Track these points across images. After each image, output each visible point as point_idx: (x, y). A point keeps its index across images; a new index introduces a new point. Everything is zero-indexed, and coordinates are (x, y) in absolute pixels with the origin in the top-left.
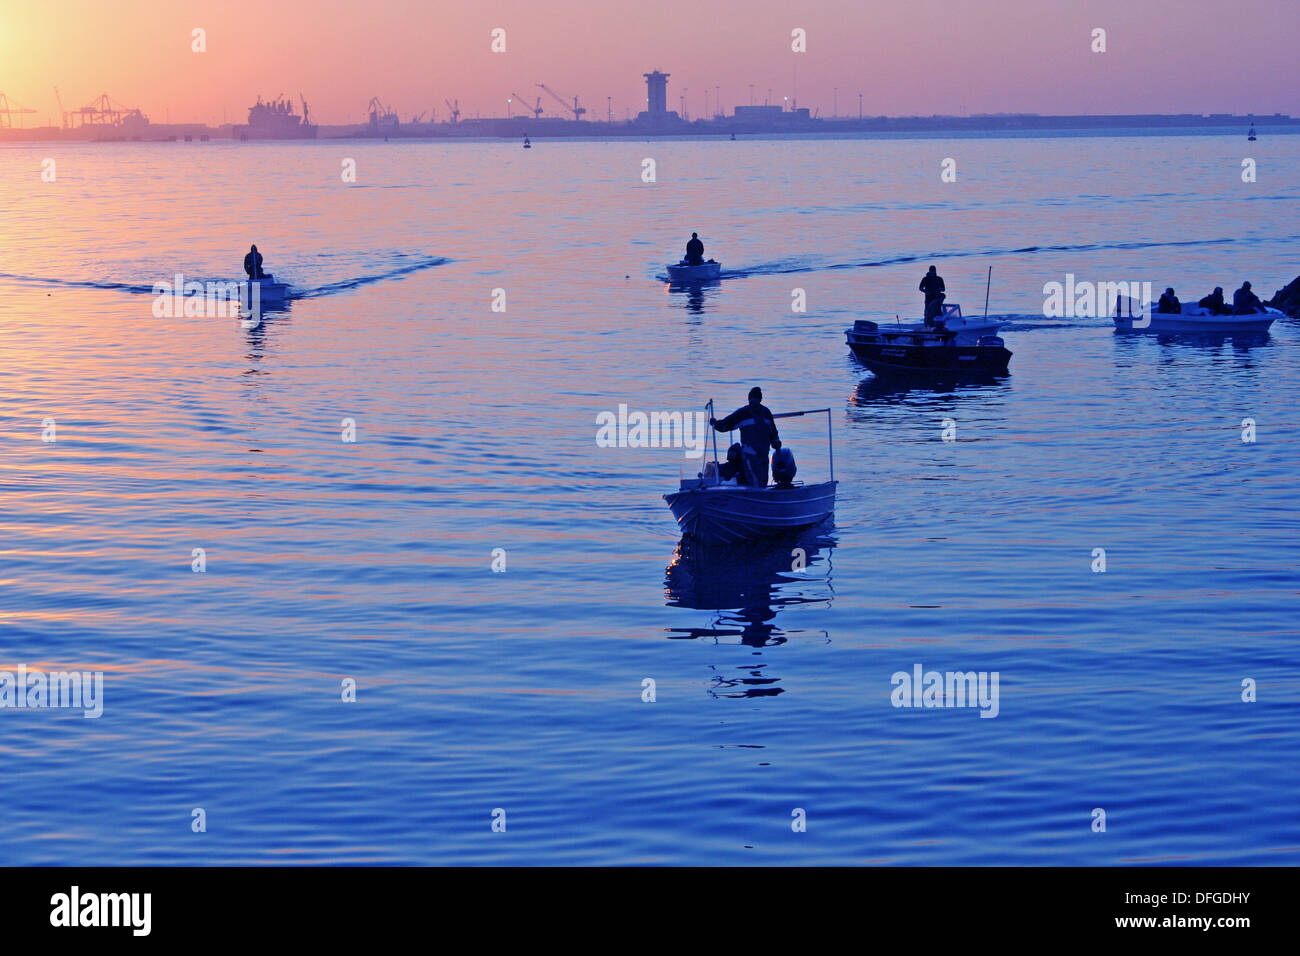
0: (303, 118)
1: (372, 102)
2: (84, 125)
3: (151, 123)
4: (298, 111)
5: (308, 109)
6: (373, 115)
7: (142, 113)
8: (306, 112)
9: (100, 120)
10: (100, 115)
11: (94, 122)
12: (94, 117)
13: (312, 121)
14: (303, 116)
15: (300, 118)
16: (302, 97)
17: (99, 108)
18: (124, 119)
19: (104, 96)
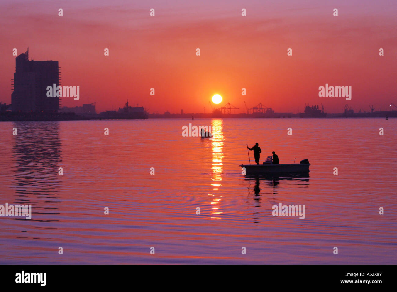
0: (322, 111)
1: (346, 106)
2: (254, 113)
3: (275, 112)
4: (320, 108)
5: (324, 108)
6: (346, 110)
7: (272, 109)
8: (323, 109)
9: (259, 111)
10: (259, 110)
11: (257, 112)
12: (257, 110)
13: (325, 112)
14: (322, 110)
15: (321, 110)
16: (322, 104)
17: (259, 107)
18: (266, 111)
19: (260, 104)
